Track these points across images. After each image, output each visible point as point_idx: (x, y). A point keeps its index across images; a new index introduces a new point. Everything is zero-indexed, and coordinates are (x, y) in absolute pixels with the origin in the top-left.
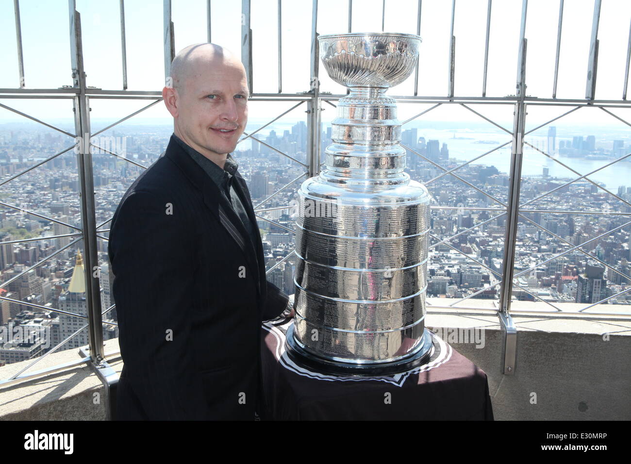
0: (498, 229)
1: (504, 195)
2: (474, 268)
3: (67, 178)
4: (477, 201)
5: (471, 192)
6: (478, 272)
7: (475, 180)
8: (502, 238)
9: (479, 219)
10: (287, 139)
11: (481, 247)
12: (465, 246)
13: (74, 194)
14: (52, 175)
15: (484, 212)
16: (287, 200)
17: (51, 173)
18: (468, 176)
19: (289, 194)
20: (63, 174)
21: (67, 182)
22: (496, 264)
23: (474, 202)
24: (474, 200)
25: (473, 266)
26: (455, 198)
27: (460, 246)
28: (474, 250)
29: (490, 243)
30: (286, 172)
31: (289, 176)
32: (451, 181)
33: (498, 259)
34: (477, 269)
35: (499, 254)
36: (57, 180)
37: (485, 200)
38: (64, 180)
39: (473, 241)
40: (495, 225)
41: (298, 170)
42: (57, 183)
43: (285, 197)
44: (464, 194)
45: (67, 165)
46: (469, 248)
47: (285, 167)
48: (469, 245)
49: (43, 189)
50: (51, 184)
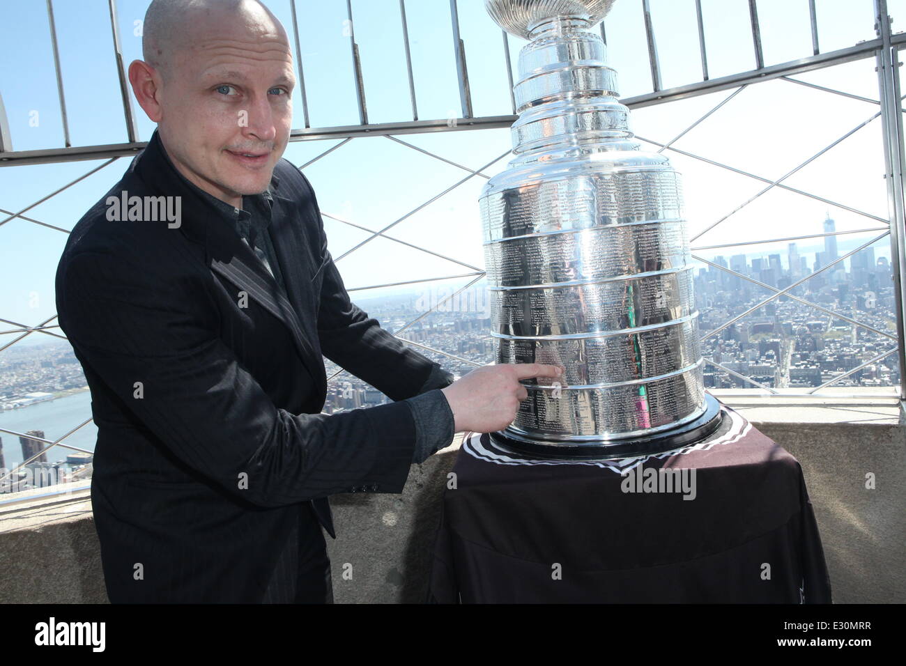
3: (474, 340)
10: (703, 278)
13: (481, 356)
14: (459, 338)
16: (711, 348)
17: (459, 336)
19: (712, 341)
20: (469, 336)
21: (474, 345)
30: (706, 315)
31: (711, 320)
36: (464, 343)
38: (470, 343)
41: (721, 312)
42: (464, 346)
43: (708, 345)
45: (473, 326)
47: (705, 311)
49: (452, 352)
50: (459, 347)
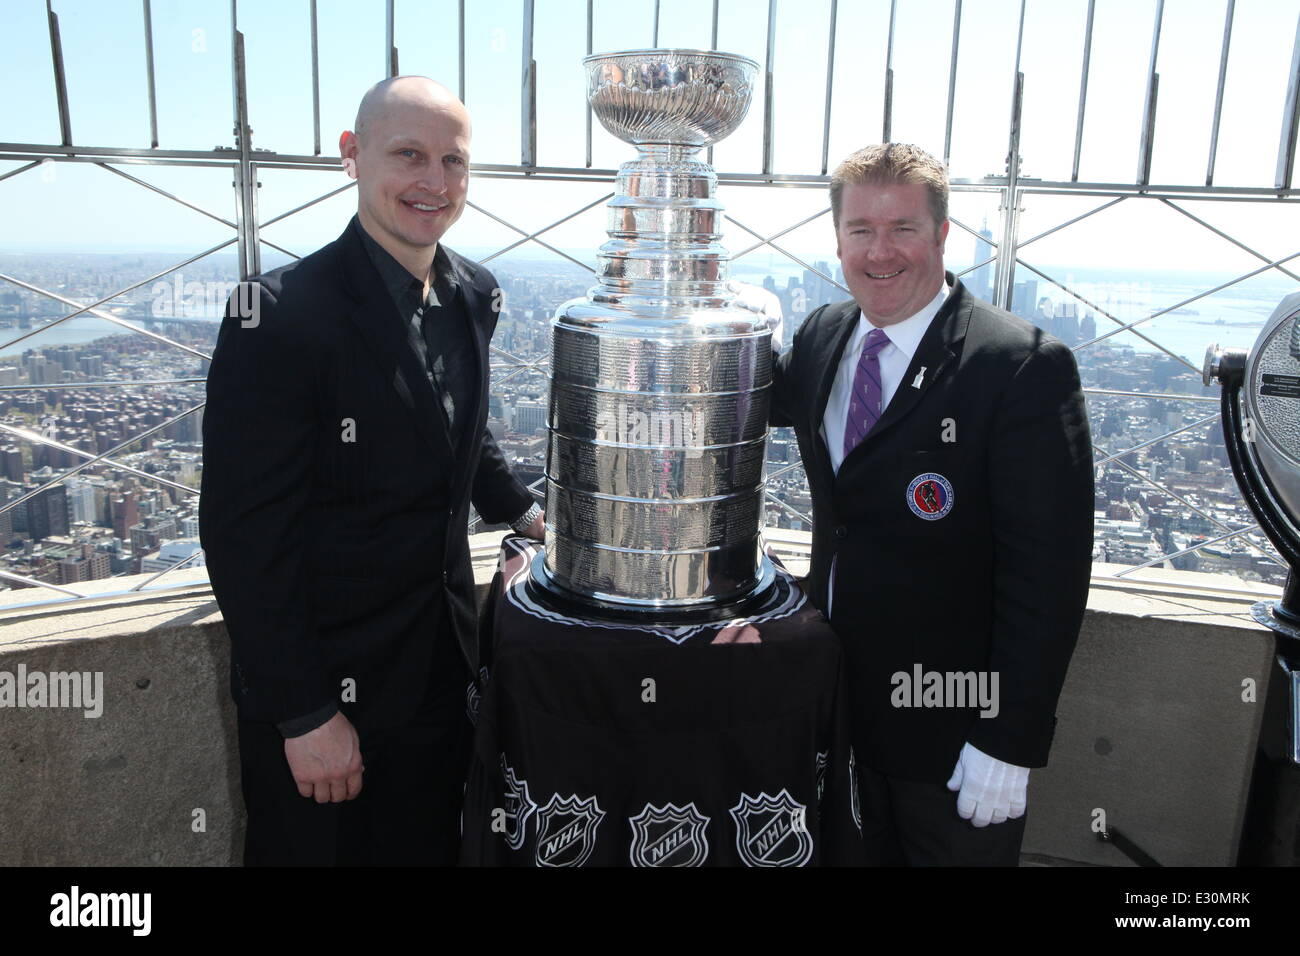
0: (1186, 476)
1: (1202, 413)
2: (1134, 547)
4: (1147, 422)
5: (1136, 404)
6: (1142, 555)
7: (1146, 382)
8: (1194, 495)
9: (1150, 455)
11: (1150, 509)
12: (1117, 506)
15: (1160, 444)
18: (1133, 374)
22: (1179, 542)
23: (1141, 424)
24: (1142, 419)
25: (1131, 544)
26: (1103, 415)
27: (1109, 504)
28: (1135, 513)
29: (1169, 503)
32: (1098, 381)
33: (1183, 533)
34: (1139, 551)
35: (1185, 525)
37: (1162, 419)
39: (1134, 496)
40: (1180, 470)
44: (1121, 408)
46: (1127, 508)
48: (1126, 504)
